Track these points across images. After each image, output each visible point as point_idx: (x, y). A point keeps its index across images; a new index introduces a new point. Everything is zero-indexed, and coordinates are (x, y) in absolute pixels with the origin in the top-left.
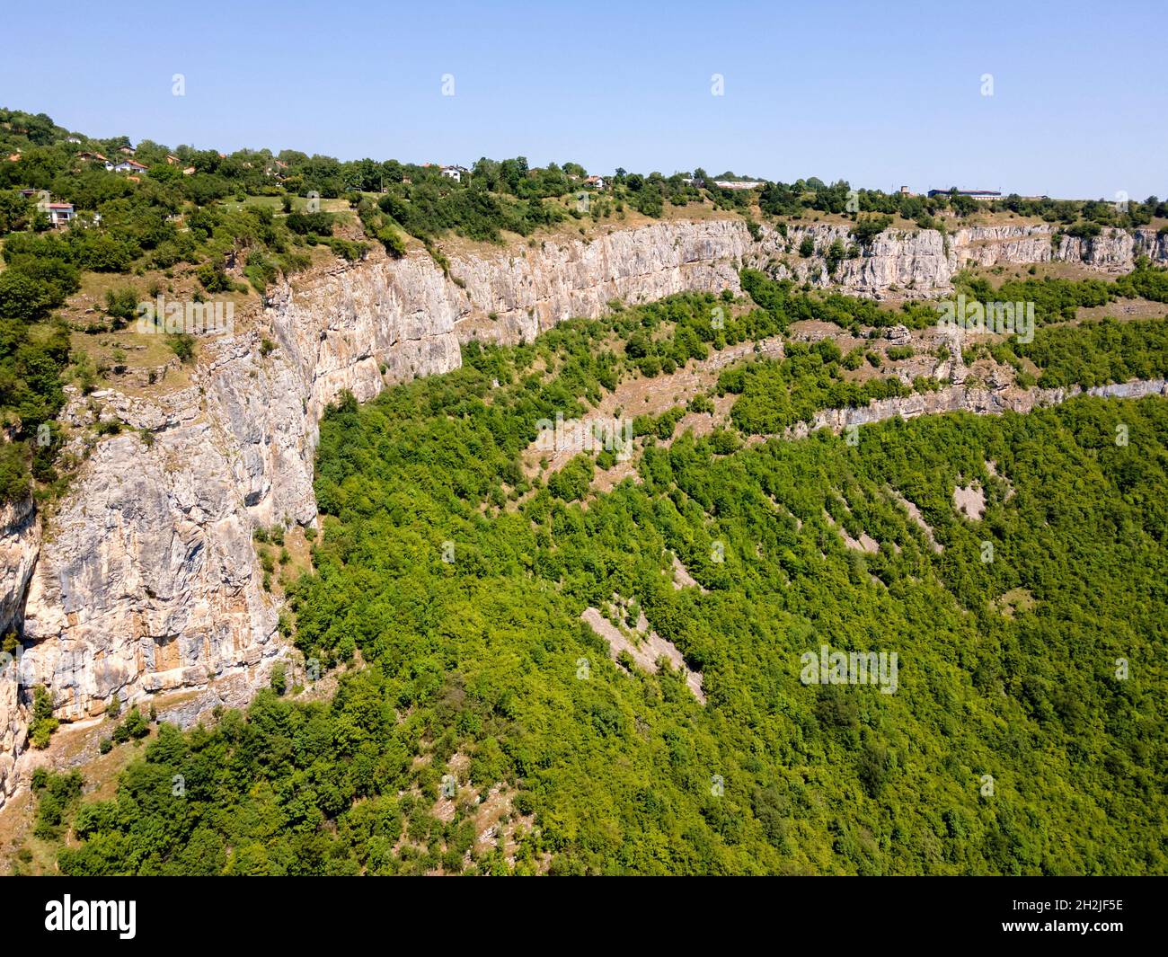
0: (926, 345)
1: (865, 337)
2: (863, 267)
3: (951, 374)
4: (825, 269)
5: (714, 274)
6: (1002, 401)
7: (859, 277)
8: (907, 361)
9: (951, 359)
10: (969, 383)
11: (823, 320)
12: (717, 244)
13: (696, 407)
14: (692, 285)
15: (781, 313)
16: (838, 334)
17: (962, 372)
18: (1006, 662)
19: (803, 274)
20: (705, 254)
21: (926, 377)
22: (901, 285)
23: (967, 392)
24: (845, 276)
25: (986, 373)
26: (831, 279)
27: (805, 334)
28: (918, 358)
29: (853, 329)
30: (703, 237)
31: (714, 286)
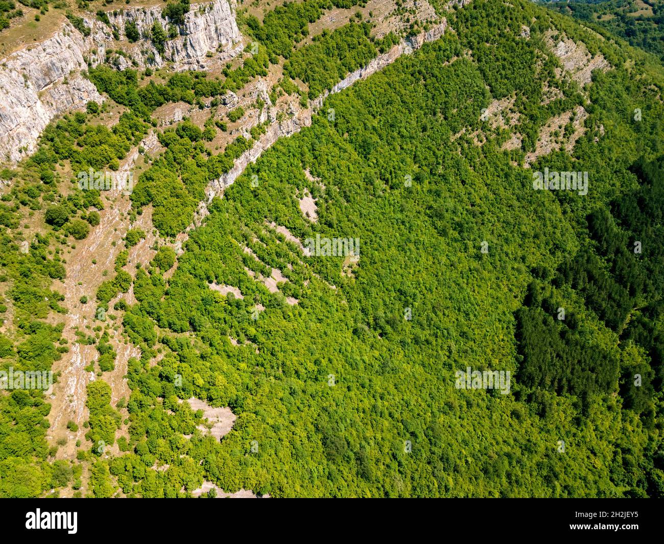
0: (248, 101)
1: (208, 107)
2: (185, 45)
3: (269, 116)
4: (156, 52)
5: (71, 91)
6: (298, 122)
7: (184, 54)
8: (242, 118)
9: (265, 106)
10: (279, 117)
11: (174, 101)
12: (60, 61)
13: (130, 241)
14: (58, 109)
15: (141, 105)
16: (189, 111)
17: (274, 112)
18: (363, 310)
19: (140, 59)
20: (55, 75)
21: (256, 125)
22: (213, 50)
23: (280, 125)
24: (173, 54)
25: (286, 107)
26: (163, 58)
27: (168, 120)
28: (247, 113)
29: (198, 103)
30: (45, 59)
31: (77, 101)
